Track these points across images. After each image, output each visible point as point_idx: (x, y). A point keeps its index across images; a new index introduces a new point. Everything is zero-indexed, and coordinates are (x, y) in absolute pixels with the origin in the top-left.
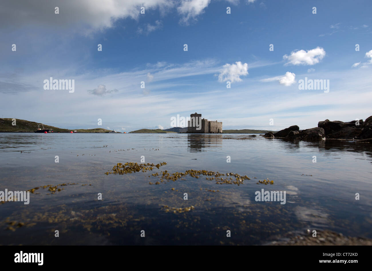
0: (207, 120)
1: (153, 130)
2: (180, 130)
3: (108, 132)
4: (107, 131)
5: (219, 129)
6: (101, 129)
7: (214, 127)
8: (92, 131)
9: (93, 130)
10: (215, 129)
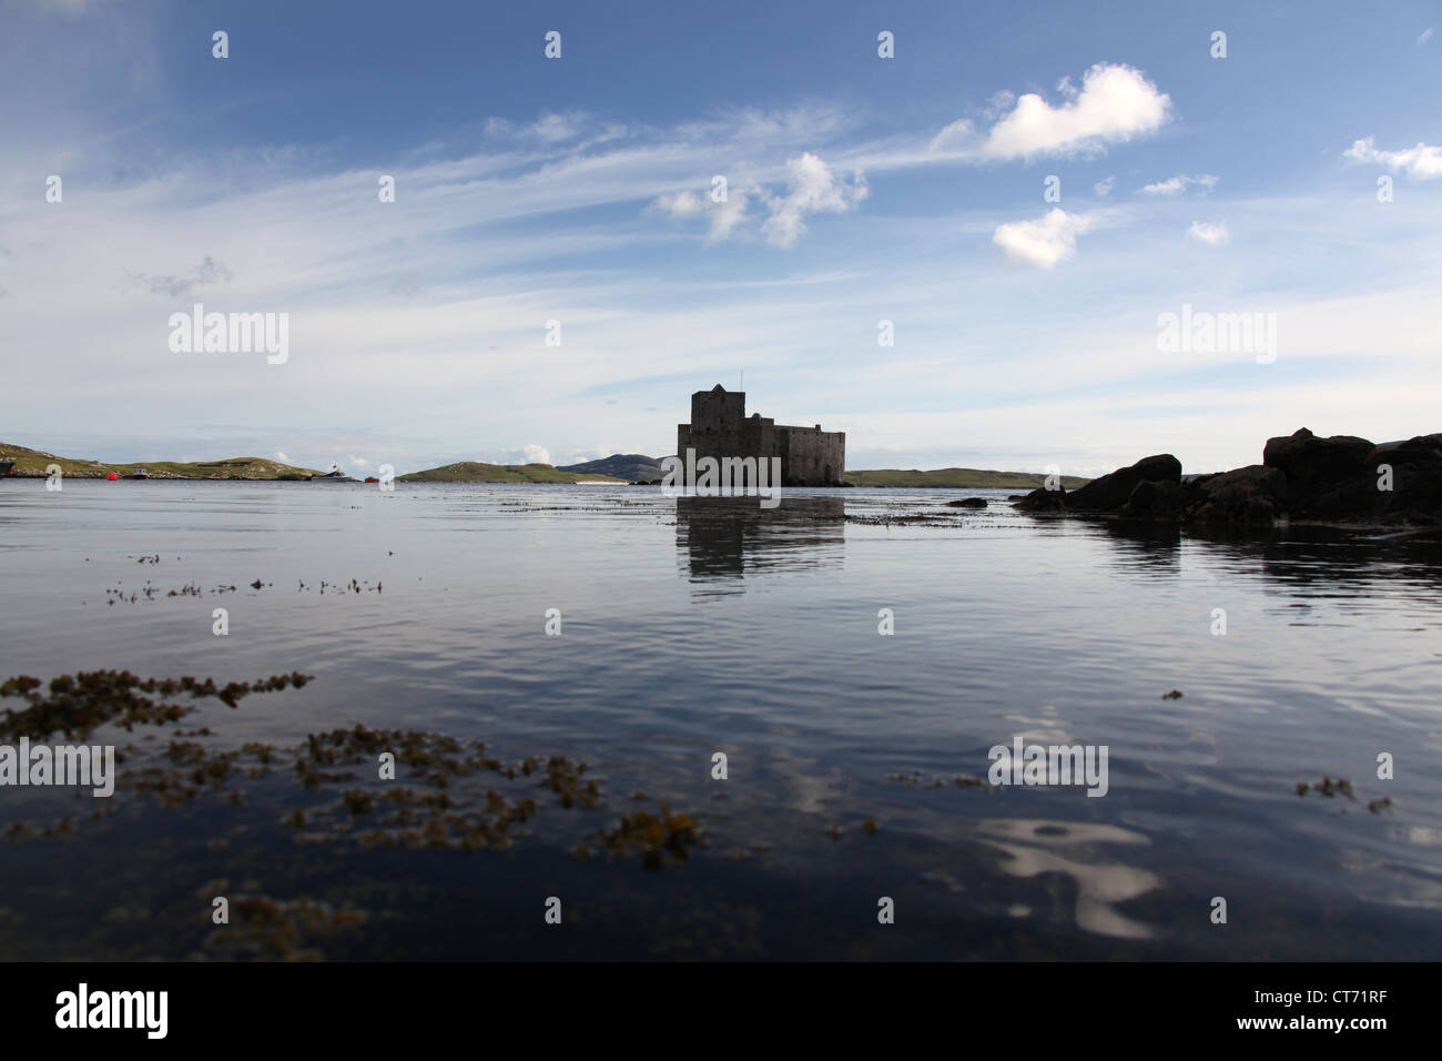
0: (772, 420)
1: (509, 469)
2: (643, 470)
3: (291, 477)
4: (288, 474)
5: (828, 468)
6: (257, 460)
7: (804, 458)
8: (214, 471)
9: (220, 464)
10: (810, 464)
